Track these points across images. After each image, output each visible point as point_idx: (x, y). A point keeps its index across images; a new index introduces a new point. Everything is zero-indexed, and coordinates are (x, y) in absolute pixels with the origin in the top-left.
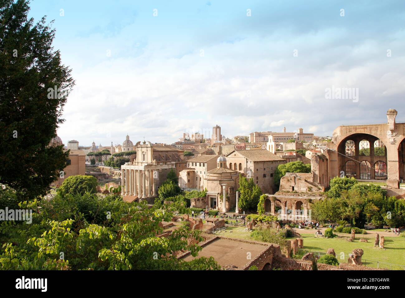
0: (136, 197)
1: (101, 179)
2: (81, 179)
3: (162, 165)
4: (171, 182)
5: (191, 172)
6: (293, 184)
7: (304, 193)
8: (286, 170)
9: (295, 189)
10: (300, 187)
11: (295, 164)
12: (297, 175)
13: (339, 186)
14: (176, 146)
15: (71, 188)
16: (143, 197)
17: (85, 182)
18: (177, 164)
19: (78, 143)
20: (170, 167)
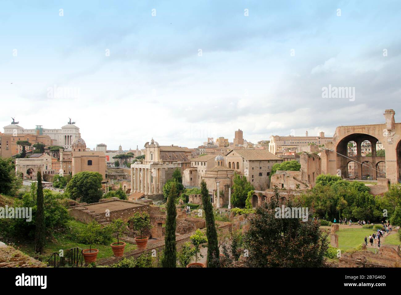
0: (143, 194)
1: (120, 179)
2: (87, 175)
3: (168, 164)
4: (175, 180)
5: (194, 171)
6: (282, 182)
7: (293, 190)
8: (280, 168)
9: (284, 186)
10: (289, 184)
11: (289, 163)
12: (287, 172)
13: (323, 182)
14: (199, 150)
15: (78, 183)
16: (149, 194)
17: (91, 177)
18: (183, 163)
19: (106, 146)
20: (176, 166)
